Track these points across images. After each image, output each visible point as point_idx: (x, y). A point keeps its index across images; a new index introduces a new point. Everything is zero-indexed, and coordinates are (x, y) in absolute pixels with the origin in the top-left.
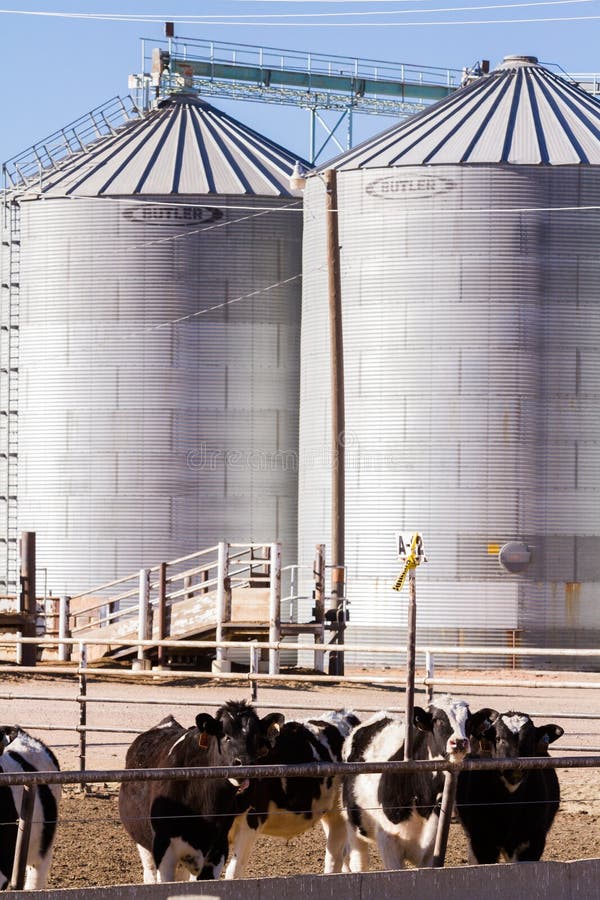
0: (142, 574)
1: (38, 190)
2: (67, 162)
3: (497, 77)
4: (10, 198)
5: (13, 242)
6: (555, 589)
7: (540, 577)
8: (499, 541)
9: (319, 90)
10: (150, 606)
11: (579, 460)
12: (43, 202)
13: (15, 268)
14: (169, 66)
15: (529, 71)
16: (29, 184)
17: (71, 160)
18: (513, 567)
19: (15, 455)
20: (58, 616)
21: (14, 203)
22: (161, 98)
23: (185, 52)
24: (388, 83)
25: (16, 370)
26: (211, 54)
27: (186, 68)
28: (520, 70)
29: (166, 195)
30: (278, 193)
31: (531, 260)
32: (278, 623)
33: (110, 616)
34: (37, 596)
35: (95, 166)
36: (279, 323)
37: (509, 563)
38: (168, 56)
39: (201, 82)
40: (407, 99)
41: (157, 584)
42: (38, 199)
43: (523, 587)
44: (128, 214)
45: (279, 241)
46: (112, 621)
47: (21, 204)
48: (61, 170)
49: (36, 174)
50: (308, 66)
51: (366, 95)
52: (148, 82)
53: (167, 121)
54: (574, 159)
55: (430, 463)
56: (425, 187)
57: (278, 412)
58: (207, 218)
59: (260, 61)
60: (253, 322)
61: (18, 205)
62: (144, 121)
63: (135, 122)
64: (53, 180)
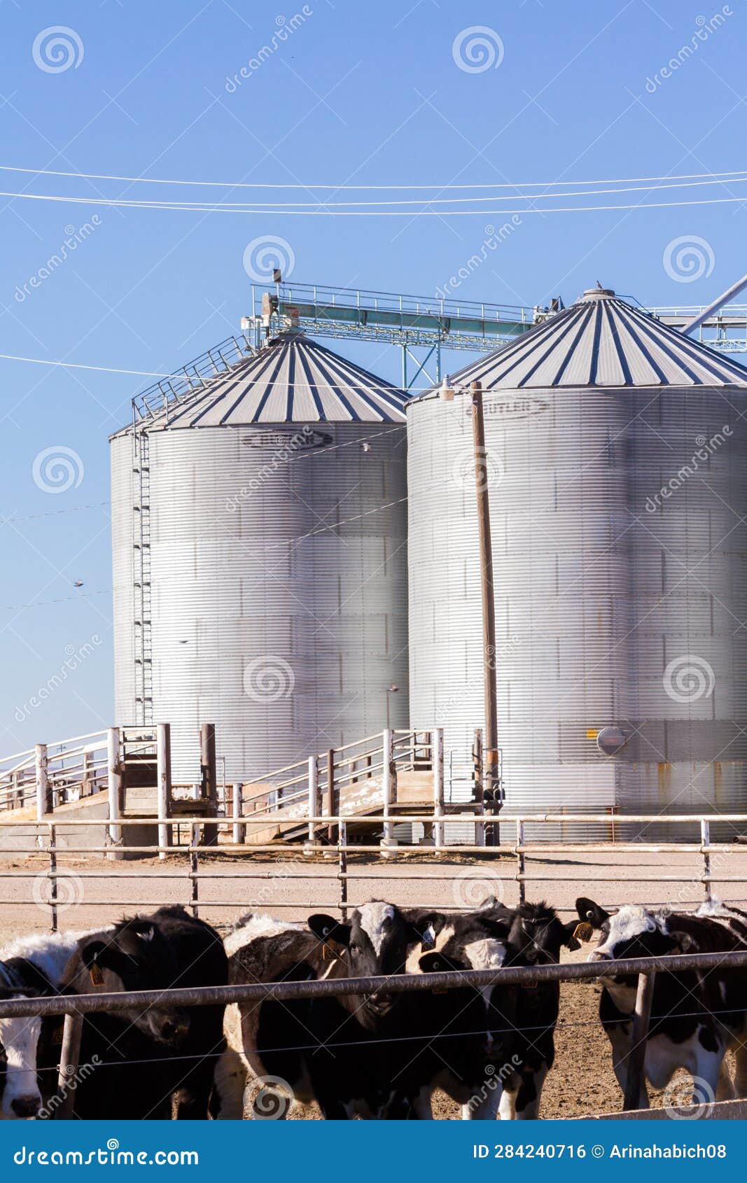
0: (311, 760)
1: (165, 421)
2: (188, 397)
3: (579, 309)
4: (139, 429)
5: (143, 469)
6: (648, 769)
7: (634, 759)
8: (597, 726)
9: (409, 328)
10: (319, 790)
11: (667, 651)
12: (170, 432)
13: (145, 492)
14: (278, 308)
15: (608, 303)
16: (156, 417)
17: (193, 394)
18: (609, 749)
19: (149, 661)
20: (232, 802)
21: (143, 434)
22: (271, 337)
23: (290, 296)
24: (470, 320)
25: (148, 584)
26: (314, 297)
27: (292, 310)
28: (600, 302)
29: (281, 423)
30: (381, 419)
31: (619, 471)
32: (442, 803)
33: (278, 801)
34: (218, 783)
35: (215, 398)
36: (384, 536)
37: (607, 747)
38: (276, 299)
39: (306, 322)
40: (487, 335)
41: (325, 770)
42: (165, 430)
43: (619, 768)
44: (247, 440)
45: (383, 462)
46: (280, 806)
47: (149, 434)
48: (184, 403)
49: (161, 408)
50: (400, 306)
51: (451, 332)
52: (259, 323)
53: (277, 358)
54: (655, 379)
55: (532, 657)
56: (521, 408)
57: (386, 616)
58: (319, 442)
59: (358, 302)
60: (362, 536)
61: (147, 436)
62: (257, 358)
63: (248, 359)
64: (178, 412)
